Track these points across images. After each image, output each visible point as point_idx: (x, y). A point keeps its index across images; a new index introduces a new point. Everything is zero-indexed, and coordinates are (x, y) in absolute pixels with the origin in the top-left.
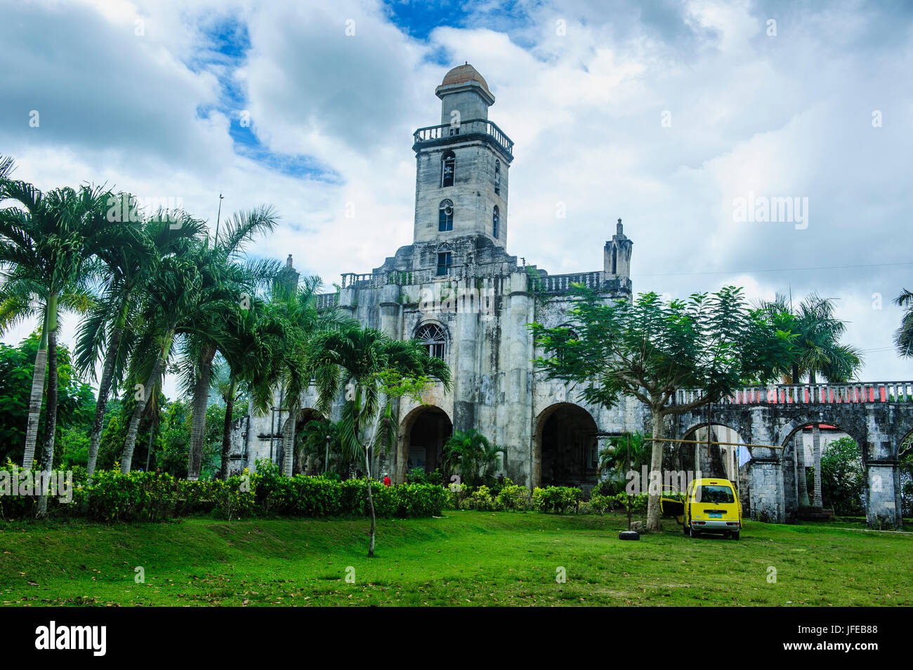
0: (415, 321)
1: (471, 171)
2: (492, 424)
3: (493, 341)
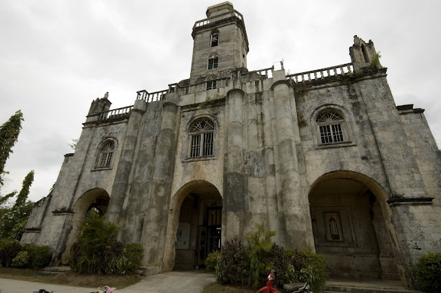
0: (190, 117)
2: (262, 194)
3: (257, 124)
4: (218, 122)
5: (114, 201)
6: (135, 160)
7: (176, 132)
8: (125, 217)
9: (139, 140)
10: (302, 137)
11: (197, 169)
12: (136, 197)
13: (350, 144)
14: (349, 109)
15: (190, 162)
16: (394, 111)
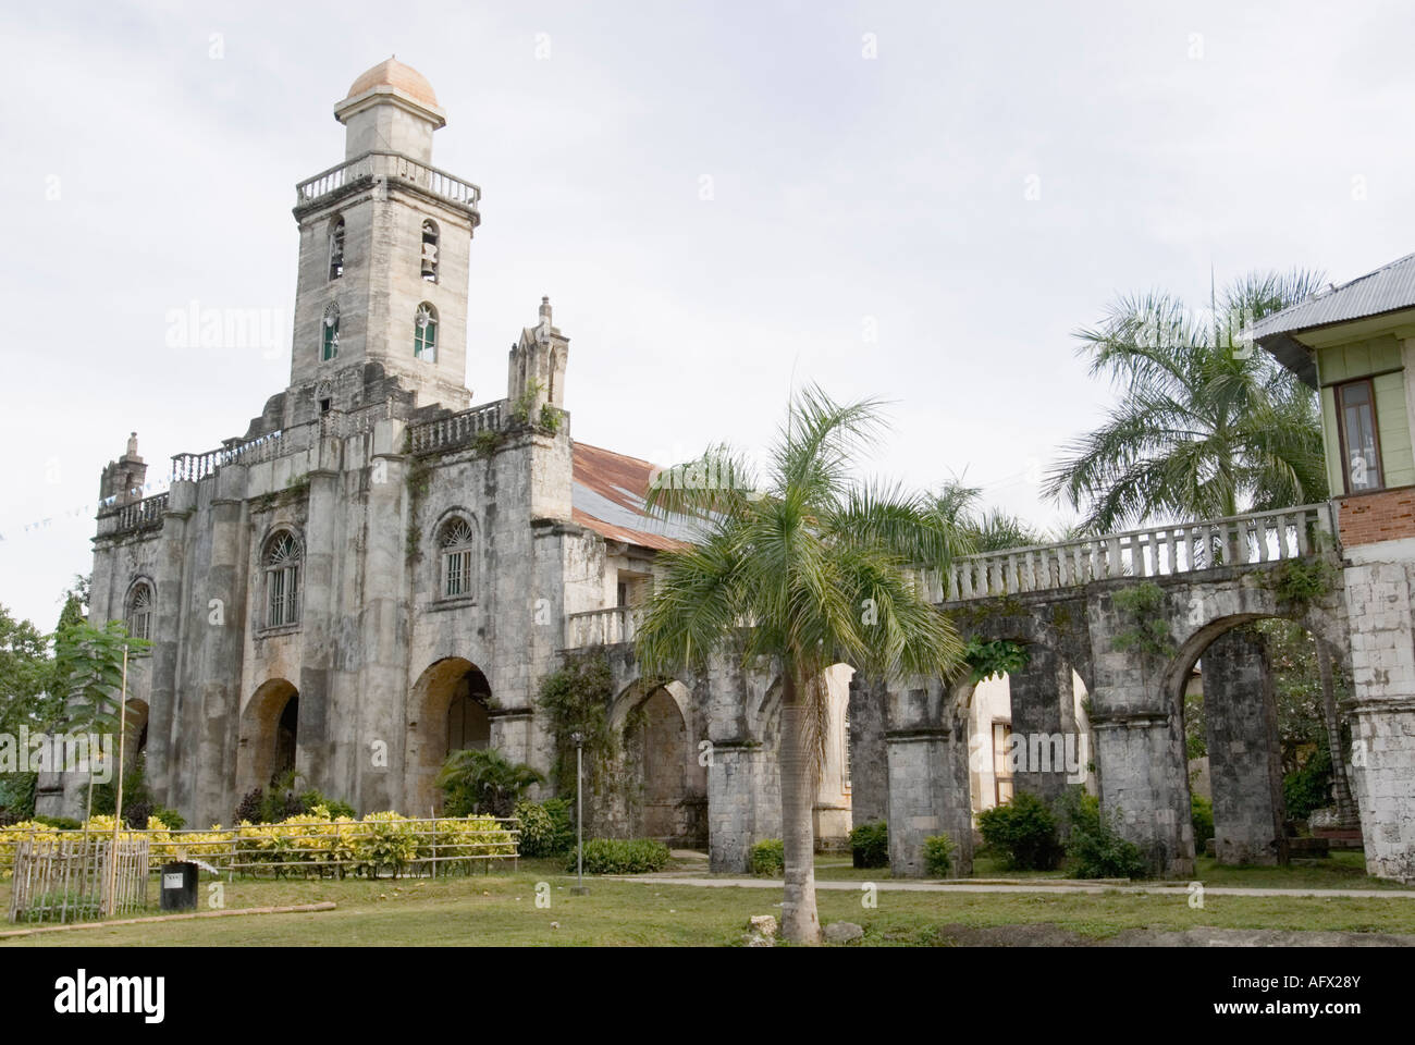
0: (264, 527)
1: (365, 246)
2: (352, 707)
3: (358, 551)
4: (304, 542)
6: (181, 635)
7: (239, 570)
8: (177, 759)
9: (184, 587)
10: (414, 584)
11: (273, 655)
12: (190, 717)
13: (470, 602)
14: (481, 521)
15: (264, 638)
16: (527, 532)
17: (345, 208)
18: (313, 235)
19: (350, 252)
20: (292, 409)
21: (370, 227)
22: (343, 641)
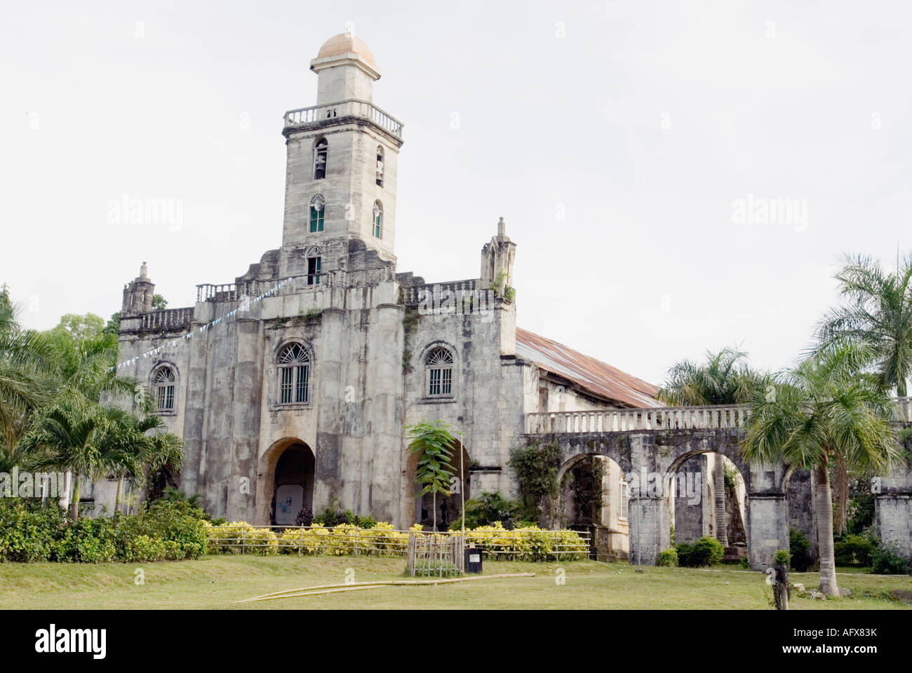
0: (277, 339)
1: (345, 161)
2: (357, 459)
3: (360, 362)
4: (313, 351)
5: (188, 465)
6: (207, 404)
7: (258, 365)
8: (205, 485)
9: (209, 373)
10: (406, 386)
11: (287, 422)
12: (215, 458)
13: (452, 400)
14: (460, 351)
15: (279, 410)
16: (498, 362)
17: (329, 133)
18: (300, 147)
19: (331, 163)
20: (286, 262)
21: (350, 149)
22: (349, 417)
